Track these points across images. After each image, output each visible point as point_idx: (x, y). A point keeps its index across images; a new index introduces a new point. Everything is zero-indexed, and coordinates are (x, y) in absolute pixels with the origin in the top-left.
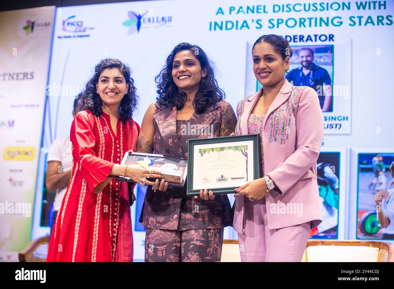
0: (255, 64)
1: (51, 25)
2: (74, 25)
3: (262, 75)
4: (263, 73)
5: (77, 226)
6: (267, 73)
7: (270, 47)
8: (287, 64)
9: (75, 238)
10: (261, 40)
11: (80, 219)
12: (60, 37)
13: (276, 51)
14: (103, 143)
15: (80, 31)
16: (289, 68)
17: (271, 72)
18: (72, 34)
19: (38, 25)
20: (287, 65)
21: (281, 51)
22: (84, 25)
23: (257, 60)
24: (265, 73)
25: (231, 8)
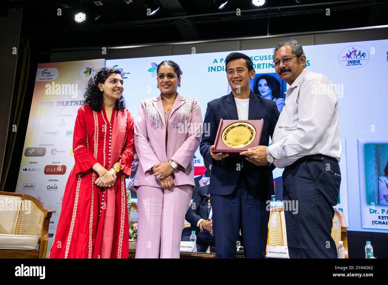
3: (164, 86)
7: (171, 69)
11: (80, 183)
13: (175, 72)
14: (97, 127)
17: (171, 85)
19: (94, 71)
24: (167, 85)
25: (221, 59)
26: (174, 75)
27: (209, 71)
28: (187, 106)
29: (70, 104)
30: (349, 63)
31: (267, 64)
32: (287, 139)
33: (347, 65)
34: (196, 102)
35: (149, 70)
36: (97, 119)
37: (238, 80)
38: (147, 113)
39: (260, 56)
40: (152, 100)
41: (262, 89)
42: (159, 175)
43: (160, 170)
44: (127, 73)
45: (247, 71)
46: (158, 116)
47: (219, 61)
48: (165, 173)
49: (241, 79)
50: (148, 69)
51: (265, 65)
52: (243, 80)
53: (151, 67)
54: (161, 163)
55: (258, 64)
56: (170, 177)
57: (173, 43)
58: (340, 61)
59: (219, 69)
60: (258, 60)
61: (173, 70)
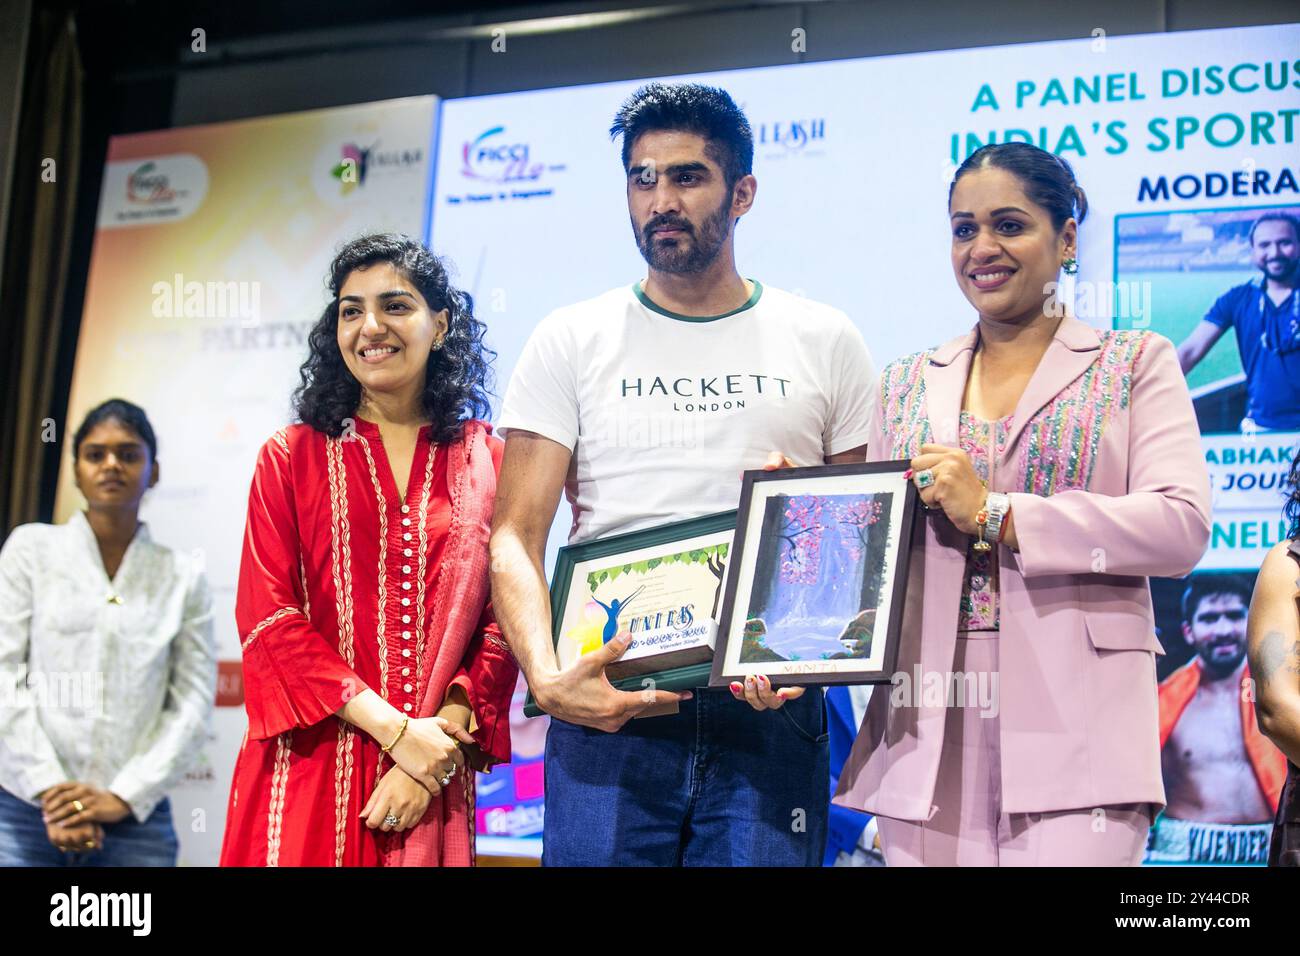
0: (957, 243)
1: (422, 160)
2: (500, 158)
3: (981, 278)
4: (987, 274)
5: (276, 812)
6: (1002, 274)
7: (1013, 183)
8: (1068, 246)
9: (270, 851)
10: (981, 160)
12: (455, 201)
13: (1034, 196)
15: (520, 178)
16: (1074, 256)
17: (1013, 271)
18: (493, 189)
19: (382, 161)
20: (1070, 249)
21: (1050, 197)
22: (534, 159)
24: (994, 273)
25: (1020, 86)
26: (1026, 214)
28: (1102, 380)
29: (263, 339)
36: (343, 483)
44: (551, 169)
47: (1005, 94)
61: (1024, 197)
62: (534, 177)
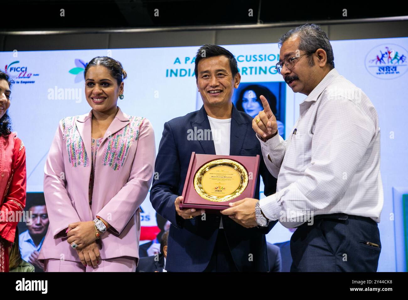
2: (17, 71)
3: (96, 100)
4: (98, 99)
6: (102, 99)
7: (107, 71)
15: (24, 77)
17: (106, 98)
20: (122, 91)
22: (28, 72)
23: (90, 83)
24: (100, 99)
25: (186, 58)
26: (111, 81)
27: (167, 76)
28: (130, 131)
30: (381, 70)
31: (256, 68)
32: (289, 191)
33: (377, 73)
34: (148, 123)
35: (72, 71)
37: (216, 90)
38: (65, 140)
39: (247, 56)
40: (76, 119)
41: (249, 106)
42: (75, 242)
43: (77, 233)
44: (34, 75)
45: (231, 76)
46: (81, 146)
47: (182, 60)
48: (85, 239)
49: (222, 89)
50: (69, 69)
51: (254, 70)
52: (224, 91)
53: (74, 66)
54: (81, 222)
55: (243, 68)
56: (94, 244)
57: (110, 29)
58: (367, 66)
59: (183, 73)
60: (243, 61)
61: (110, 75)
62: (29, 77)
